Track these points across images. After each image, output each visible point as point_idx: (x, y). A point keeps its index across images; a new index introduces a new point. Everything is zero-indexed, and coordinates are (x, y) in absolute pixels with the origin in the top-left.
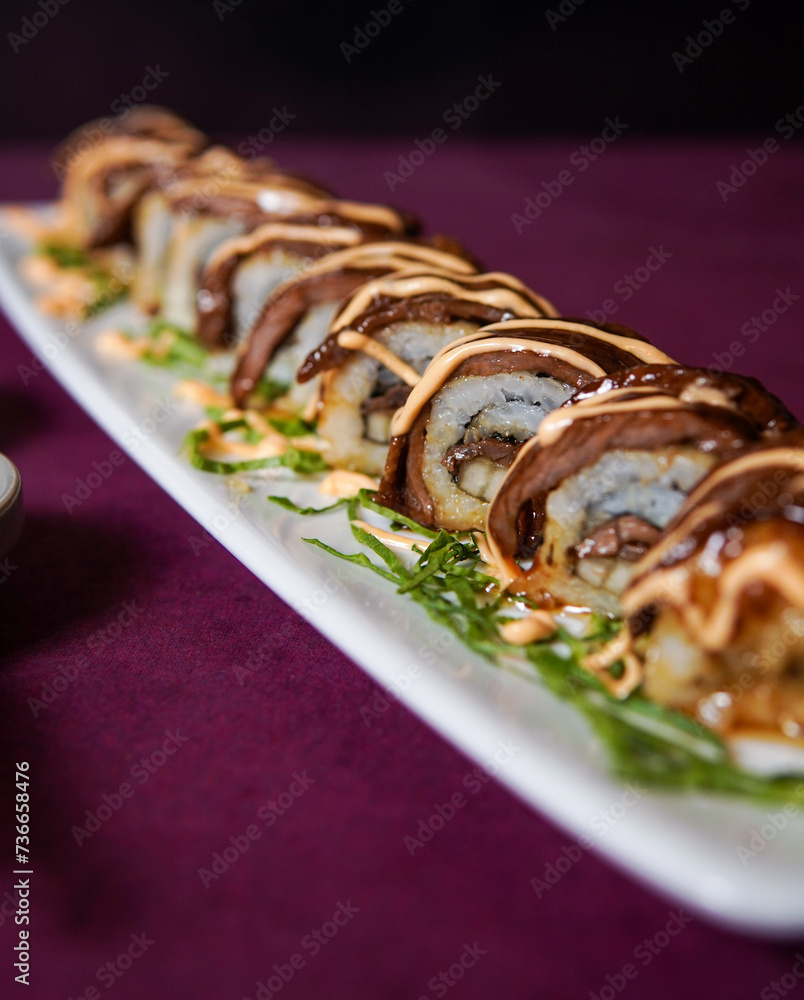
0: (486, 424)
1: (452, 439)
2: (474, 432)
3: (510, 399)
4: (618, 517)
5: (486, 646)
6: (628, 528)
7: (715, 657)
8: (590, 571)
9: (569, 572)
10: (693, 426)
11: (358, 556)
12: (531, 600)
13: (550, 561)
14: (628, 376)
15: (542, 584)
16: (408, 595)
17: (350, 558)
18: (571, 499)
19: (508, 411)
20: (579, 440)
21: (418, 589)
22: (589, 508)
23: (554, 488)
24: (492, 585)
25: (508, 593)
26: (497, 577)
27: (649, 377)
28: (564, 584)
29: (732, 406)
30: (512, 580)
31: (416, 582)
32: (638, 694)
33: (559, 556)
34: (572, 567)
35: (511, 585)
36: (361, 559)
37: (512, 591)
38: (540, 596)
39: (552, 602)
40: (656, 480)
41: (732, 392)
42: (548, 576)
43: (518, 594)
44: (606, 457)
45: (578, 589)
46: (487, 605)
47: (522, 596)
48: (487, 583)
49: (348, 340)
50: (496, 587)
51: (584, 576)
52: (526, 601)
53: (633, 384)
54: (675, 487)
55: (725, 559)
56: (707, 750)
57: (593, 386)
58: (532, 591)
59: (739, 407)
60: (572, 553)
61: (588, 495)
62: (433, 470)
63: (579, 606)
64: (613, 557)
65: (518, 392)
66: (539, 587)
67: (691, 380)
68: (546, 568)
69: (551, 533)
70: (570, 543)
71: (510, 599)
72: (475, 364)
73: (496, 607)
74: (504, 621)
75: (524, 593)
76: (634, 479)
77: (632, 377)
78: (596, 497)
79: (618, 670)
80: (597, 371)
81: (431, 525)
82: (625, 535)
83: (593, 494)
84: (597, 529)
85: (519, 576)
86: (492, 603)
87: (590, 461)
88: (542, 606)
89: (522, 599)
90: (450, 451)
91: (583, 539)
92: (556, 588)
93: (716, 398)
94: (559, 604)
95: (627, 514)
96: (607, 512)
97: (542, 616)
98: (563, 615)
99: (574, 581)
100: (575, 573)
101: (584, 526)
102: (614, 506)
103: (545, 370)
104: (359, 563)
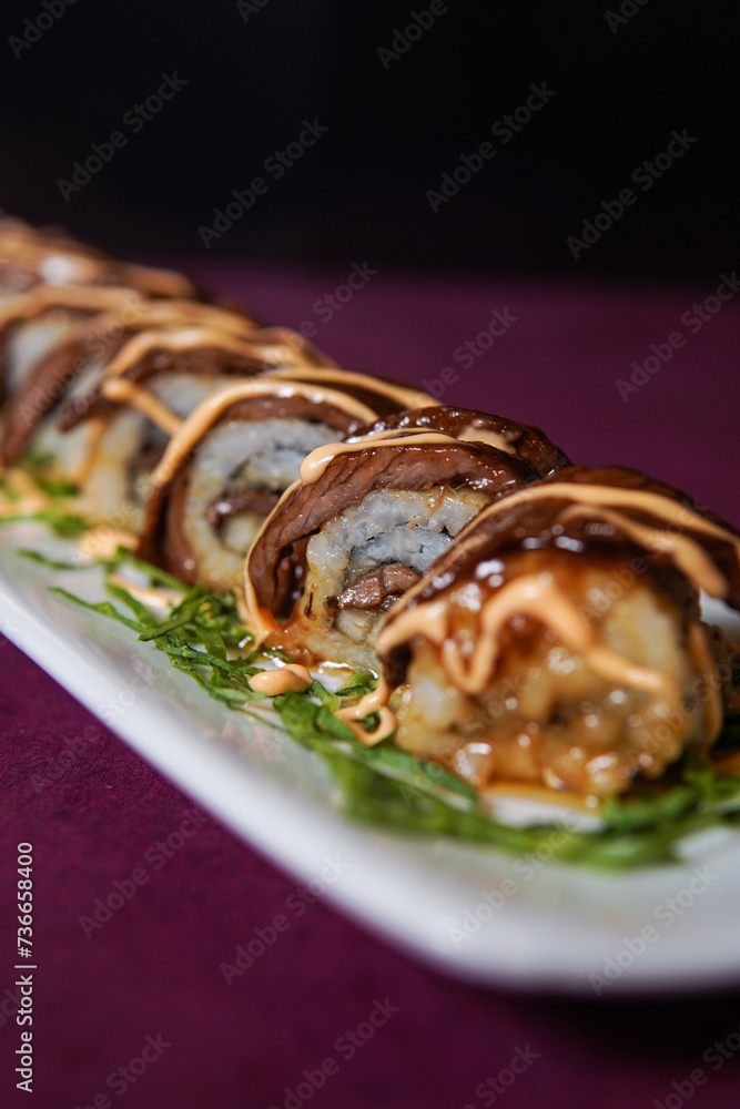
0: (253, 474)
1: (215, 490)
2: (240, 483)
3: (279, 447)
4: (383, 564)
5: (230, 693)
6: (393, 577)
7: (473, 701)
8: (352, 624)
9: (330, 625)
10: (466, 464)
11: (103, 605)
12: (287, 655)
13: (308, 612)
14: (403, 418)
15: (299, 638)
16: (152, 643)
17: (95, 608)
18: (333, 544)
19: (277, 461)
20: (343, 478)
21: (164, 637)
22: (353, 554)
23: (317, 531)
24: (249, 638)
25: (264, 648)
26: (254, 632)
27: (424, 420)
28: (324, 638)
29: (511, 451)
30: (267, 633)
31: (162, 631)
32: (389, 743)
33: (319, 606)
34: (332, 619)
35: (267, 640)
36: (107, 608)
37: (267, 645)
38: (298, 651)
39: (310, 659)
40: (426, 523)
41: (511, 436)
42: (306, 629)
43: (274, 649)
44: (371, 497)
45: (338, 644)
46: (240, 658)
47: (278, 650)
48: (242, 638)
49: (115, 389)
50: (251, 643)
51: (344, 630)
52: (282, 656)
53: (406, 426)
54: (445, 531)
55: (489, 592)
56: (459, 802)
57: (363, 430)
58: (289, 645)
59: (518, 451)
60: (332, 603)
61: (351, 540)
62: (195, 524)
63: (340, 662)
64: (376, 608)
65: (287, 440)
66: (296, 641)
67: (468, 422)
68: (305, 620)
69: (311, 582)
70: (331, 593)
71: (265, 654)
72: (244, 408)
73: (249, 662)
74: (254, 672)
75: (280, 647)
76: (401, 522)
77: (407, 420)
78: (361, 542)
79: (372, 722)
80: (368, 416)
81: (189, 581)
82: (389, 583)
83: (356, 537)
84: (360, 577)
85: (275, 628)
86: (245, 657)
87: (355, 501)
88: (300, 661)
89: (278, 654)
90: (213, 503)
91: (345, 589)
92: (314, 644)
93: (494, 441)
94: (317, 660)
95: (393, 561)
96: (371, 558)
97: (298, 669)
98: (321, 671)
99: (335, 636)
100: (335, 627)
101: (346, 573)
102: (378, 552)
103: (317, 416)
104: (104, 612)
